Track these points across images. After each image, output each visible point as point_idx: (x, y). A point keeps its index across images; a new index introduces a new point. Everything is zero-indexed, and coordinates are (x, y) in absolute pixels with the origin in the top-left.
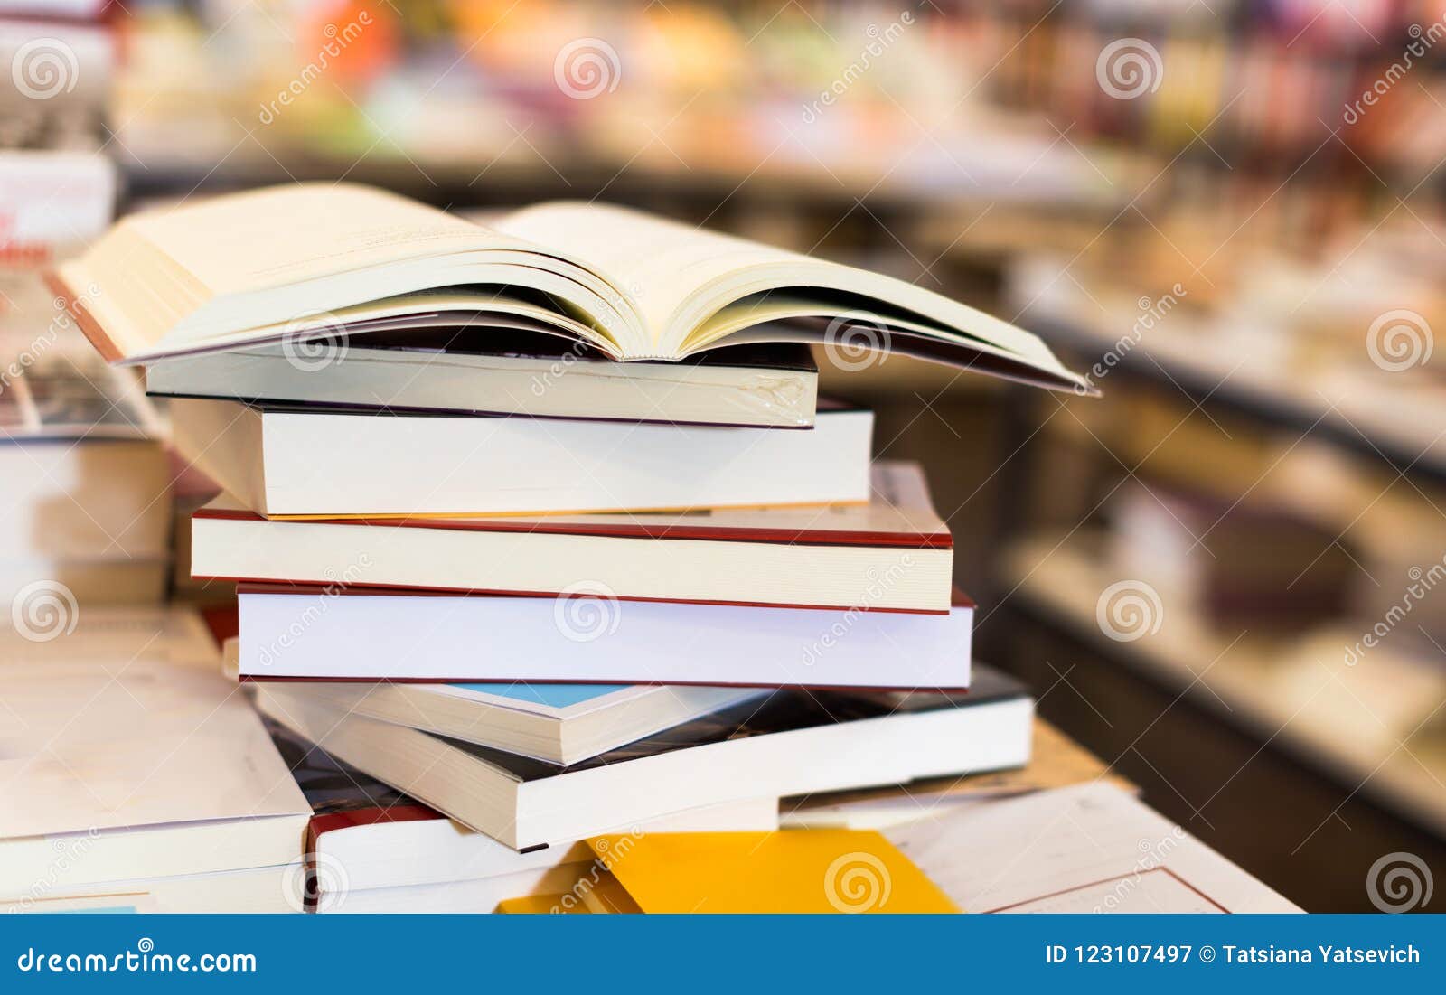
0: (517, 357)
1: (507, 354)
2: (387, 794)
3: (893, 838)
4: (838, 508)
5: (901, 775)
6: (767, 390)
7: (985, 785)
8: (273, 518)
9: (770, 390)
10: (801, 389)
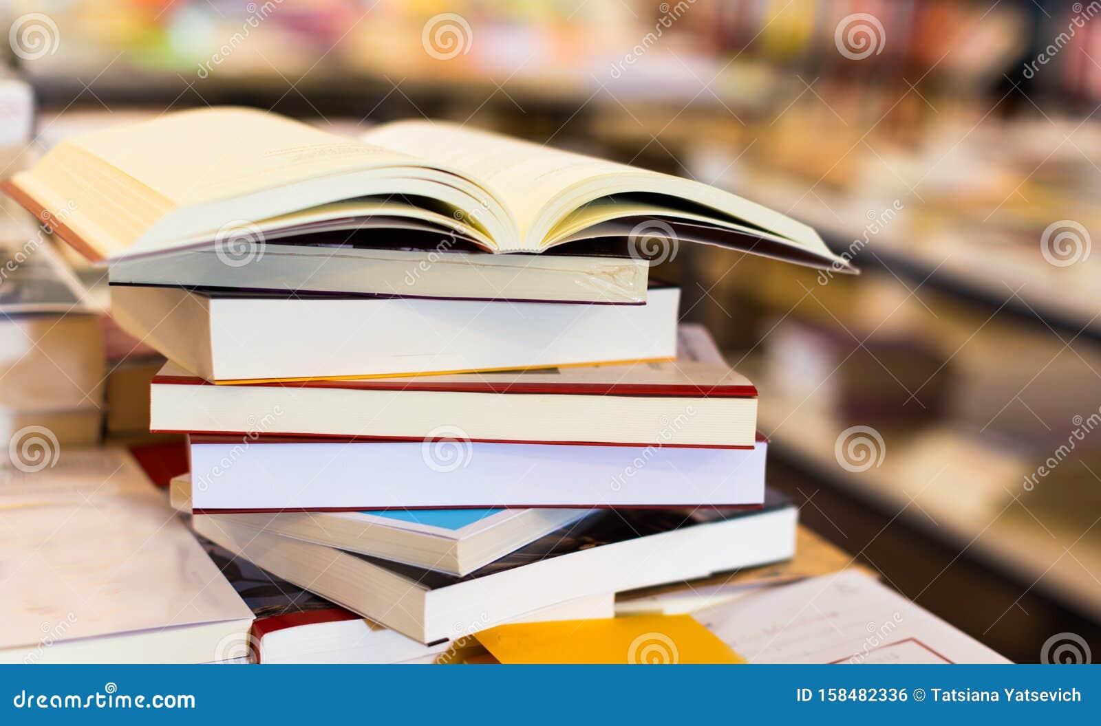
0: (411, 250)
1: (403, 248)
2: (309, 600)
3: (701, 619)
4: (654, 364)
5: (703, 571)
6: (609, 274)
7: (764, 576)
8: (217, 383)
9: (611, 275)
10: (636, 273)
